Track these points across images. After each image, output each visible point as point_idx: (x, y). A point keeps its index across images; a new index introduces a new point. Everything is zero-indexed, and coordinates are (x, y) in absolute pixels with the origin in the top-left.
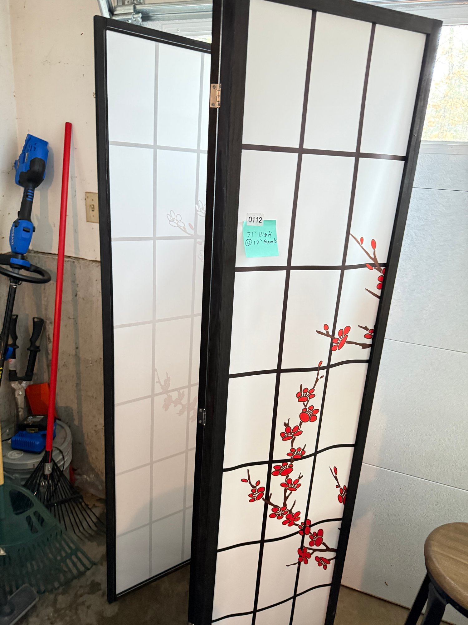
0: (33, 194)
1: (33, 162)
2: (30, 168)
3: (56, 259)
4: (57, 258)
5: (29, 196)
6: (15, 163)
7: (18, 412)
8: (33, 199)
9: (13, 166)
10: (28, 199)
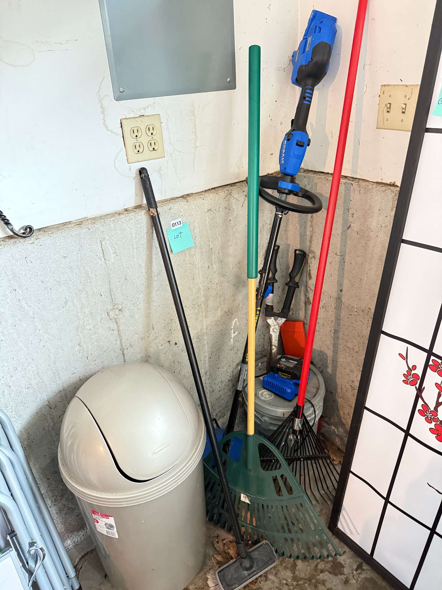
0: (312, 94)
1: (315, 50)
2: (312, 59)
3: (330, 180)
4: (331, 178)
5: (307, 99)
6: (293, 56)
7: (271, 350)
8: (310, 102)
9: (290, 60)
10: (305, 102)
